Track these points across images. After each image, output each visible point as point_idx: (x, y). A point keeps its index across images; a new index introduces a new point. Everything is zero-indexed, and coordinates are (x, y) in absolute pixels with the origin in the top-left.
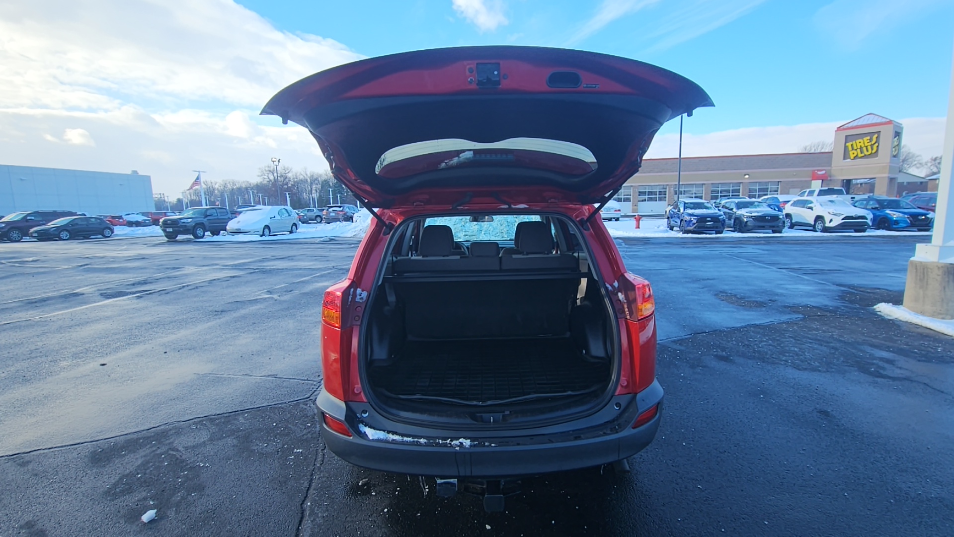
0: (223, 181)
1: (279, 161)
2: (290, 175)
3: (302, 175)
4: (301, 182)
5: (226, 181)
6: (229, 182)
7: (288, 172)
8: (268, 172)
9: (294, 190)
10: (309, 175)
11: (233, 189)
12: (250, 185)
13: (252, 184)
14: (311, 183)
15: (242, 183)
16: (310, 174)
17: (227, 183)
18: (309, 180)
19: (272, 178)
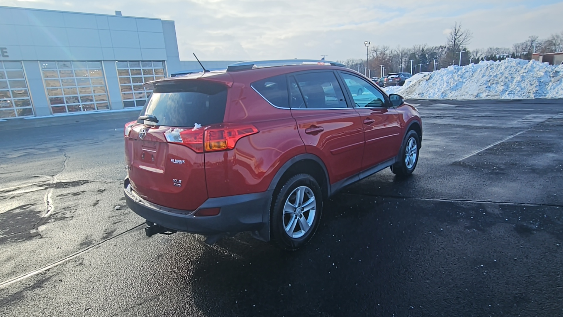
0: (347, 60)
1: (369, 44)
2: (387, 52)
3: (396, 51)
4: (395, 56)
5: (349, 60)
6: (351, 61)
7: (387, 50)
8: (373, 51)
9: (389, 63)
10: (401, 51)
11: (352, 65)
12: (363, 61)
13: (364, 61)
14: (402, 57)
15: (358, 60)
16: (402, 49)
17: (349, 61)
18: (400, 55)
19: (375, 55)
